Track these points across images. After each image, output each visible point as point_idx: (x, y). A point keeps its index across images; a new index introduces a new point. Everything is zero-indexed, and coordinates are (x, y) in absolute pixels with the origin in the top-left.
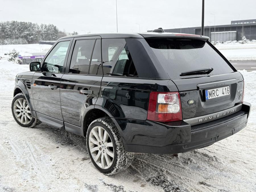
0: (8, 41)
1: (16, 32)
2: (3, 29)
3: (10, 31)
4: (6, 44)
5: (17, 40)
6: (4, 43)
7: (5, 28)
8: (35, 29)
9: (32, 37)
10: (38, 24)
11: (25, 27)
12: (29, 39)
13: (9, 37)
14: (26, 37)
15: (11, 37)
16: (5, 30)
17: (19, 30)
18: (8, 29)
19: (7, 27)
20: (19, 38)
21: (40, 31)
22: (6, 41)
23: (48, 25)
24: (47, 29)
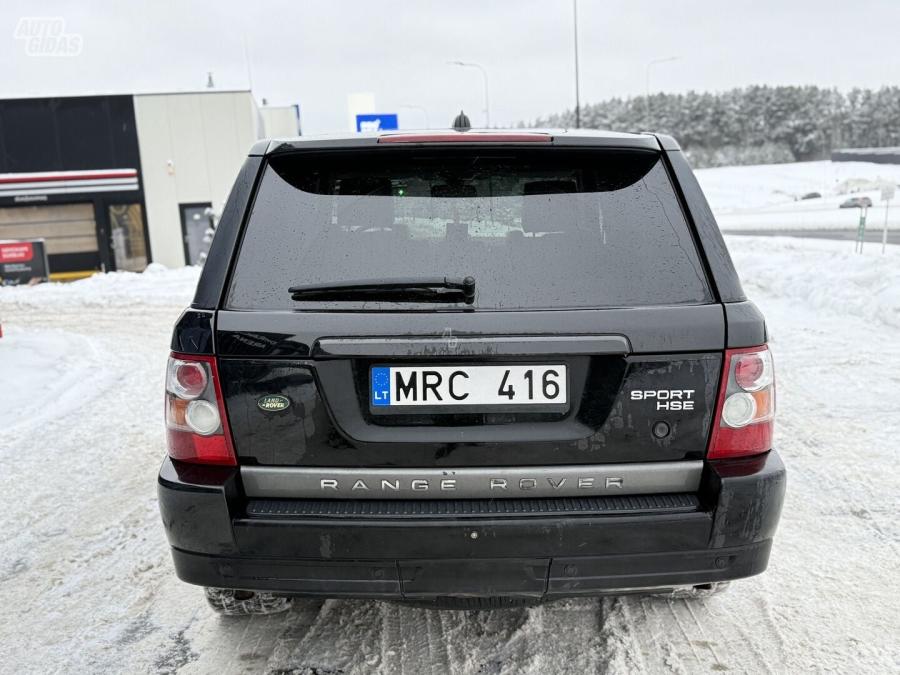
0: (726, 155)
1: (757, 124)
2: (717, 116)
3: (739, 121)
4: (720, 165)
5: (756, 152)
6: (713, 161)
7: (723, 113)
8: (826, 107)
9: (812, 136)
10: (839, 91)
11: (789, 104)
12: (801, 145)
13: (734, 140)
14: (789, 139)
15: (739, 140)
16: (724, 119)
17: (771, 117)
18: (732, 113)
19: (730, 109)
20: (766, 144)
21: (844, 116)
22: (720, 156)
23: (876, 90)
24: (870, 105)
